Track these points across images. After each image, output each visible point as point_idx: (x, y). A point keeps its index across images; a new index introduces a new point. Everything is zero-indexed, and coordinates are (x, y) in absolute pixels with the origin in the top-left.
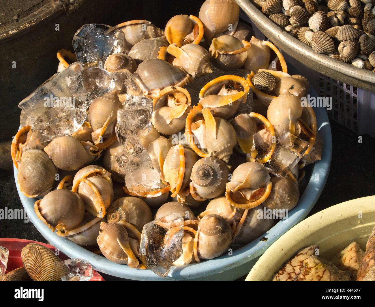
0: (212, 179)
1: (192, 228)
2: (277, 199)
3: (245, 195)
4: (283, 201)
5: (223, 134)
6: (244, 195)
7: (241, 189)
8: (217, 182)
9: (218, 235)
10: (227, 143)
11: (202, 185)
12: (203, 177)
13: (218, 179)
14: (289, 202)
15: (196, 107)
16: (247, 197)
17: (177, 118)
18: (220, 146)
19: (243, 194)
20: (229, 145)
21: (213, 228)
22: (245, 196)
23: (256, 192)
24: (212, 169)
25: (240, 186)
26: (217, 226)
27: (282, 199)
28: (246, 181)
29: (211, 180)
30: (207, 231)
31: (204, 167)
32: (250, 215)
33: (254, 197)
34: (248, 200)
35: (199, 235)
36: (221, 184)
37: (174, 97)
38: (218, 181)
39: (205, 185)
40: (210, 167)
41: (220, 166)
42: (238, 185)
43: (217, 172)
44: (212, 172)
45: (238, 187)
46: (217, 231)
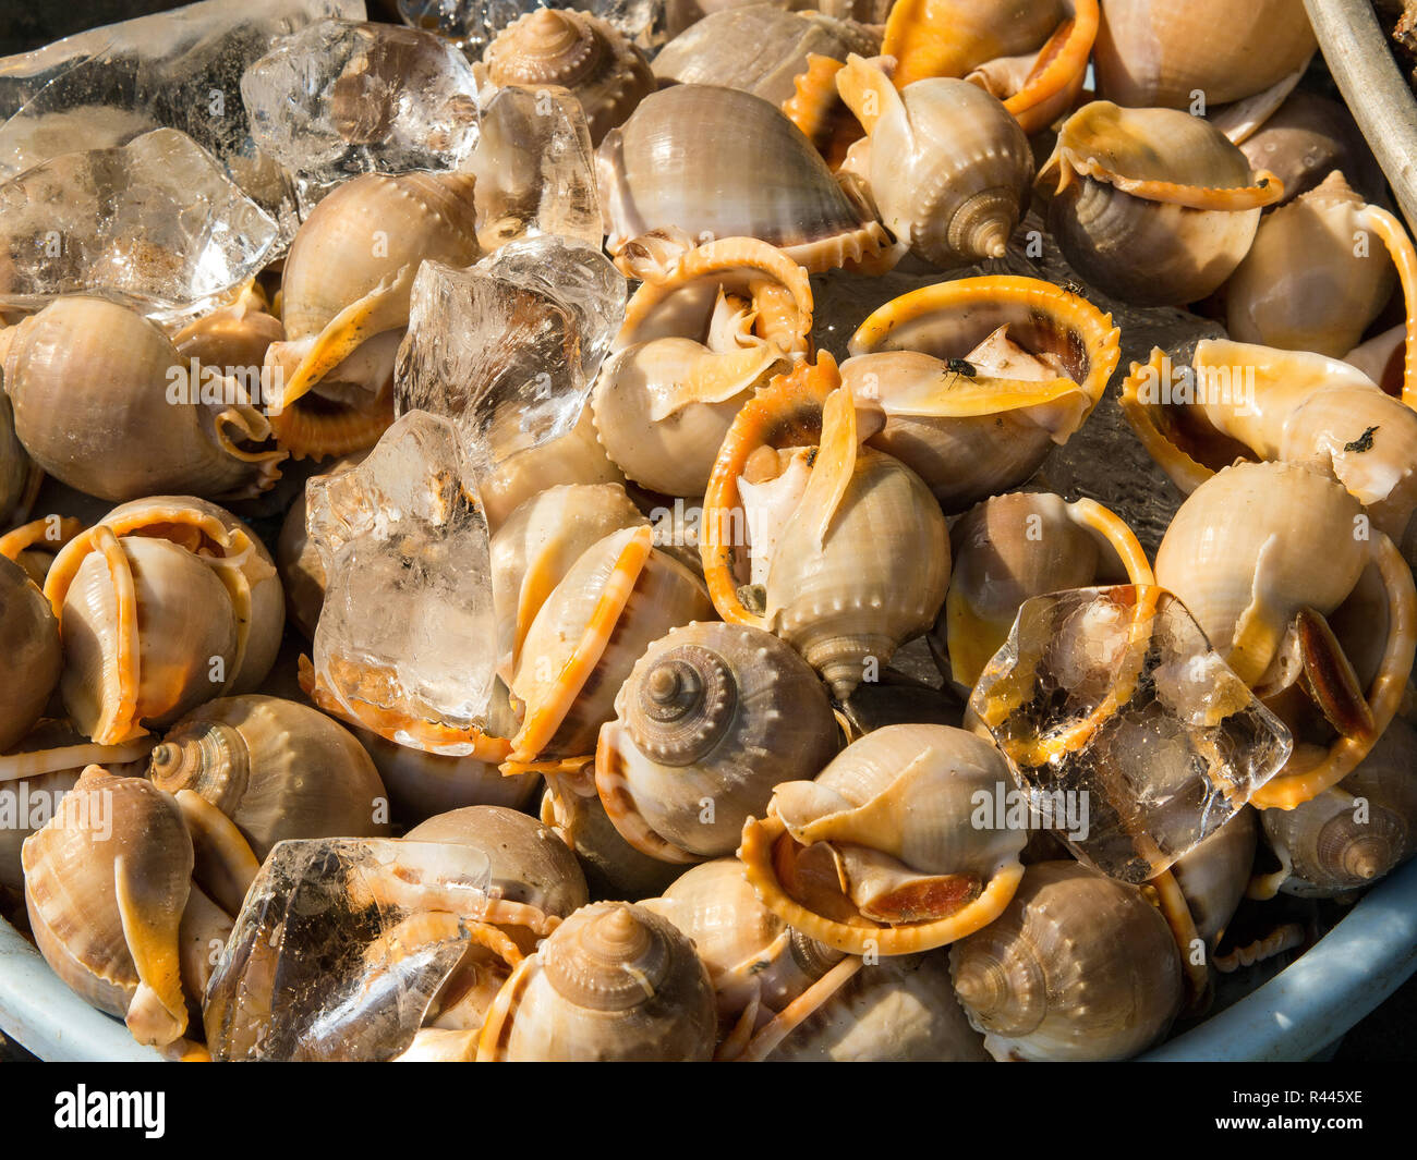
0: (707, 732)
1: (513, 940)
2: (1020, 965)
3: (854, 879)
4: (1050, 991)
5: (867, 536)
6: (846, 874)
7: (843, 840)
8: (732, 760)
9: (621, 1013)
10: (870, 590)
11: (649, 747)
12: (664, 703)
13: (741, 747)
14: (1082, 1011)
15: (807, 370)
16: (860, 890)
17: (707, 404)
18: (827, 593)
19: (843, 865)
20: (876, 603)
21: (602, 965)
22: (849, 884)
23: (921, 885)
24: (729, 683)
25: (844, 821)
26: (626, 967)
27: (1047, 976)
28: (884, 804)
29: (701, 736)
30: (568, 974)
31: (690, 656)
32: (857, 1001)
33: (894, 906)
34: (856, 909)
35: (524, 983)
36: (749, 778)
37: (751, 305)
38: (740, 756)
39: (663, 750)
40: (719, 670)
41: (776, 685)
42: (830, 811)
43: (750, 709)
44: (722, 700)
45: (830, 822)
46: (617, 992)
